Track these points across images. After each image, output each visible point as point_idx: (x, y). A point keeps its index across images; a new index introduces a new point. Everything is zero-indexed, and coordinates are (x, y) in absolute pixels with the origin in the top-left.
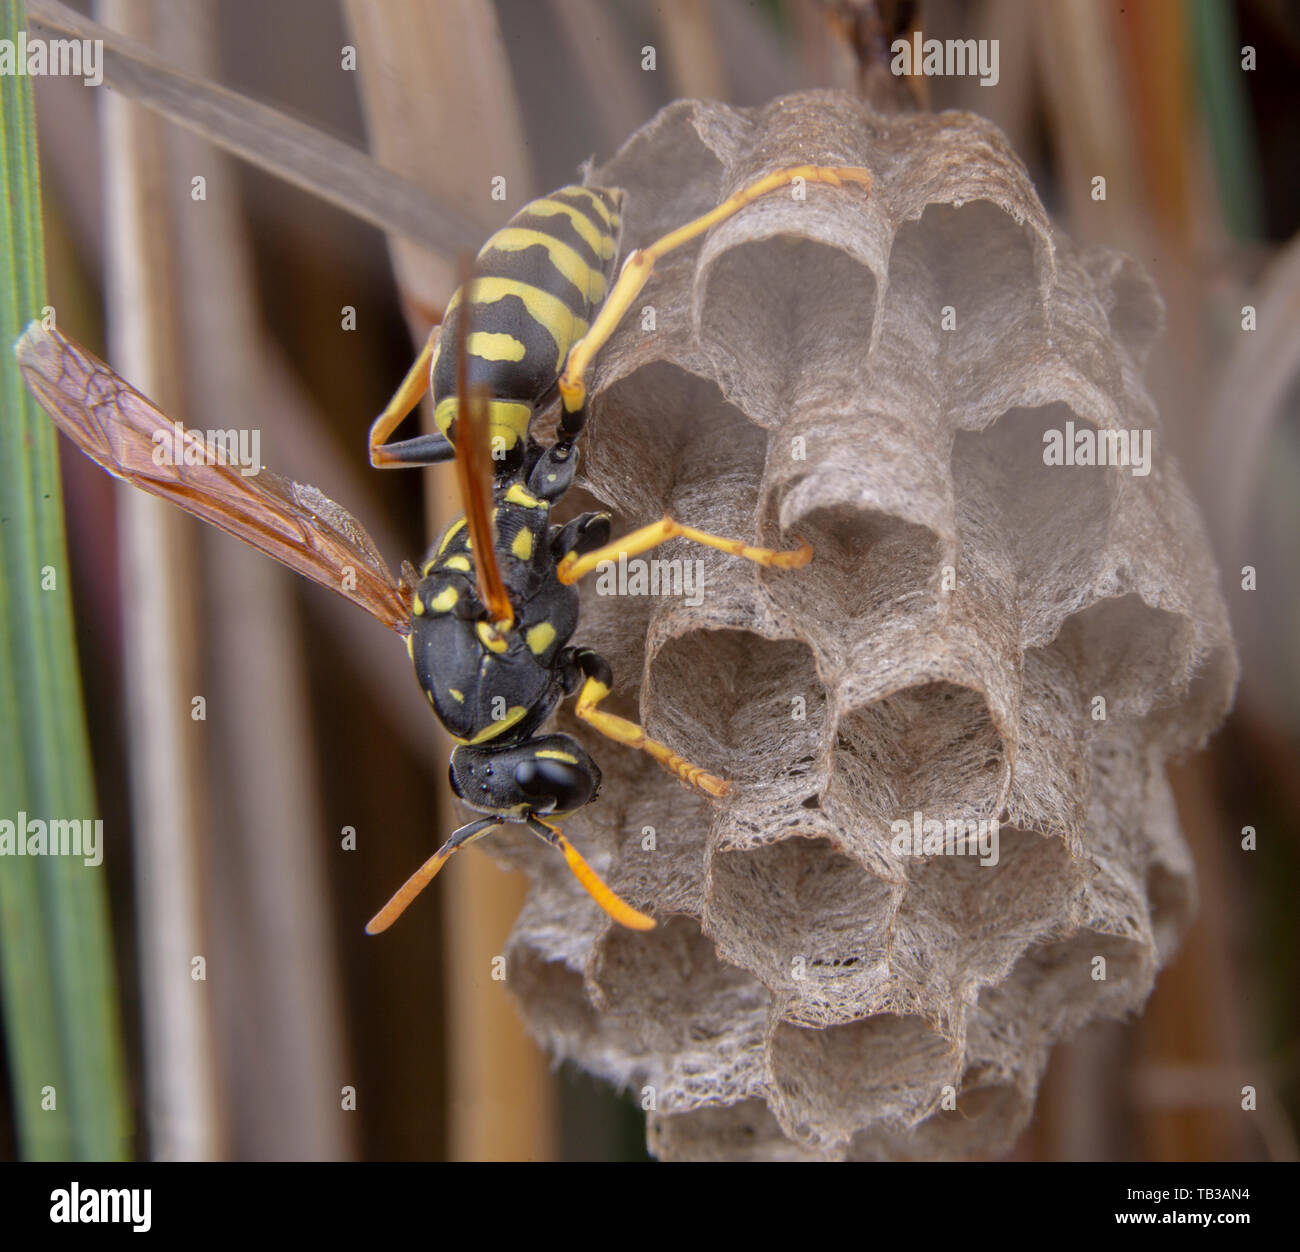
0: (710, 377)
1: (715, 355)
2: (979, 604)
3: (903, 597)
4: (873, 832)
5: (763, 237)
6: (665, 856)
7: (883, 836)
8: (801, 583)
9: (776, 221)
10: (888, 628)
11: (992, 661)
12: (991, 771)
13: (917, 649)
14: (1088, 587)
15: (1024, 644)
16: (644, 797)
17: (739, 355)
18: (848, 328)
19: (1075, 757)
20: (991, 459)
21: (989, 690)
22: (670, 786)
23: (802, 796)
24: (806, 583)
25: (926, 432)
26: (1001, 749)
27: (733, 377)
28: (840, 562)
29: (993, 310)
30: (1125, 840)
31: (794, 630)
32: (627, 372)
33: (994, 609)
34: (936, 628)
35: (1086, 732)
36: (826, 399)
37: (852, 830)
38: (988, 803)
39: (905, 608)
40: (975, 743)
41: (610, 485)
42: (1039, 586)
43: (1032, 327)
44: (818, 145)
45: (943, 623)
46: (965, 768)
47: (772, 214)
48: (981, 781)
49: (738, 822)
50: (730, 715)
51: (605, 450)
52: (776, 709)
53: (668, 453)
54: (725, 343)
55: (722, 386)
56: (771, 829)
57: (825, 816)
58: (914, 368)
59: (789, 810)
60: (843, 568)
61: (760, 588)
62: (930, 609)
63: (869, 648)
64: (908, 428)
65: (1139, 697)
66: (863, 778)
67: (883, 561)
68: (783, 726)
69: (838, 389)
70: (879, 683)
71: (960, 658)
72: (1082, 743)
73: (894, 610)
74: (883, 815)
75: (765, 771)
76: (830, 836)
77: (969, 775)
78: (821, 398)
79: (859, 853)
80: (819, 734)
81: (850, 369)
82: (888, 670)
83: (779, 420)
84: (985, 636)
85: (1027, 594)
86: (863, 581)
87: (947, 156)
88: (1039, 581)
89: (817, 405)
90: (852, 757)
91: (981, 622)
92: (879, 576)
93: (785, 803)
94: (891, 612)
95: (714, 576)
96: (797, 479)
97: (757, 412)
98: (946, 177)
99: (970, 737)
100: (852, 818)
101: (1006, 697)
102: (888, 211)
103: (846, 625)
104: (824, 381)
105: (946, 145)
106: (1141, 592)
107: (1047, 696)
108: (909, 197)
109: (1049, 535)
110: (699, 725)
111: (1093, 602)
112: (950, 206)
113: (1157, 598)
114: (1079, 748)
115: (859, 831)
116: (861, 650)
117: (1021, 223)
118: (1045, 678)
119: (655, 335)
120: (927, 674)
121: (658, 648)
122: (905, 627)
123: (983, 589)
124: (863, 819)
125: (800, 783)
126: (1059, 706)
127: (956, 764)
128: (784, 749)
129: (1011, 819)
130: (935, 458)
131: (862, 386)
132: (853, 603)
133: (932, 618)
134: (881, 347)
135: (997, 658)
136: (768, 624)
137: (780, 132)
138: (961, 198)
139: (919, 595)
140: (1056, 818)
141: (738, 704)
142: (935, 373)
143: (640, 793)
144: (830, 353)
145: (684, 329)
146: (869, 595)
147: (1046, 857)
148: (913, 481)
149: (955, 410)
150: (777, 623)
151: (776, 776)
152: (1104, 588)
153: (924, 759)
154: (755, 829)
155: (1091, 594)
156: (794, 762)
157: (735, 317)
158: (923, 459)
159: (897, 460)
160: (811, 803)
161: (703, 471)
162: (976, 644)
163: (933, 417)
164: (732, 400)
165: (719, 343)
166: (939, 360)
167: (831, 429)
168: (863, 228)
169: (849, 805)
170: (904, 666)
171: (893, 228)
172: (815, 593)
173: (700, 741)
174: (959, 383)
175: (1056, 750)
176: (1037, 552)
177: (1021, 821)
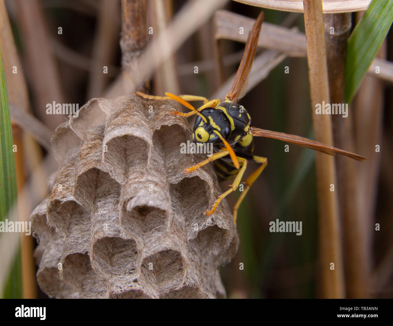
0: (107, 172)
1: (108, 166)
2: (177, 229)
3: (158, 227)
4: (151, 288)
5: (121, 135)
6: (95, 294)
7: (154, 289)
8: (131, 224)
9: (124, 131)
10: (155, 235)
11: (181, 243)
12: (180, 271)
13: (163, 241)
14: (204, 223)
15: (189, 238)
16: (87, 279)
17: (114, 166)
18: (141, 158)
19: (200, 266)
20: (176, 190)
21: (181, 251)
22: (94, 276)
23: (133, 279)
24: (132, 224)
25: (163, 185)
26: (182, 265)
27: (113, 171)
28: (140, 218)
29: (177, 152)
30: (211, 287)
31: (131, 237)
32: (85, 171)
33: (180, 229)
34: (167, 235)
35: (202, 260)
36: (137, 177)
37: (146, 288)
38: (180, 280)
39: (158, 230)
40: (176, 264)
41: (80, 199)
42: (191, 223)
43: (188, 156)
44: (133, 110)
45: (169, 234)
46: (173, 271)
47: (123, 129)
48: (178, 274)
49: (116, 286)
50: (111, 258)
51: (78, 190)
52: (124, 256)
53: (93, 190)
54: (110, 162)
55: (110, 174)
56: (125, 288)
57: (139, 284)
58: (159, 168)
59: (129, 283)
60: (141, 219)
61: (122, 226)
62: (165, 231)
63: (149, 241)
64: (159, 184)
65: (215, 250)
66: (147, 274)
67: (151, 218)
68: (126, 261)
69: (140, 174)
70: (153, 250)
71: (174, 243)
72: (201, 263)
73: (156, 231)
74: (153, 283)
75: (122, 272)
76: (141, 289)
77: (175, 272)
78: (136, 176)
79: (148, 294)
80: (136, 263)
81: (143, 169)
82: (155, 247)
83: (125, 182)
84: (179, 237)
85: (188, 225)
86: (146, 223)
87: (165, 112)
88: (191, 222)
89: (135, 178)
90: (144, 268)
91: (178, 233)
92: (151, 222)
93: (128, 281)
94: (155, 231)
95: (109, 223)
96: (131, 198)
97: (119, 180)
98: (165, 118)
99: (174, 262)
100: (146, 285)
101: (185, 253)
102: (151, 127)
103: (143, 235)
104: (136, 172)
105: (164, 109)
106: (218, 224)
107: (192, 251)
108: (156, 123)
109: (192, 209)
110: (104, 261)
111: (206, 227)
112: (167, 126)
113: (221, 225)
114: (201, 264)
115: (147, 288)
116: (147, 241)
117: (186, 130)
118: (191, 246)
119: (92, 161)
120: (166, 248)
121: (95, 242)
122: (159, 235)
123: (178, 224)
124: (148, 285)
125: (132, 276)
126: (195, 253)
127: (171, 269)
128: (127, 266)
129: (186, 284)
130: (166, 192)
131: (146, 173)
132: (144, 229)
133: (166, 233)
134: (151, 163)
135: (182, 243)
136: (124, 236)
137: (122, 107)
138: (170, 124)
139: (162, 227)
140: (197, 283)
141: (113, 255)
142: (164, 169)
143: (87, 278)
144: (137, 164)
145: (99, 159)
146: (148, 227)
147: (192, 292)
148: (162, 198)
149: (169, 179)
150: (126, 235)
151: (125, 274)
152: (208, 223)
153: (162, 268)
154: (121, 288)
155: (205, 225)
156: (130, 270)
157: (112, 155)
158: (163, 192)
159: (158, 193)
160: (135, 281)
161: (103, 195)
162: (177, 239)
163: (164, 181)
164: (113, 178)
165: (109, 163)
166: (165, 165)
167: (139, 185)
168: (146, 132)
169: (145, 281)
170: (159, 246)
171: (153, 131)
172: (135, 227)
173: (105, 265)
174: (170, 171)
175: (196, 265)
176: (190, 214)
177: (189, 285)
